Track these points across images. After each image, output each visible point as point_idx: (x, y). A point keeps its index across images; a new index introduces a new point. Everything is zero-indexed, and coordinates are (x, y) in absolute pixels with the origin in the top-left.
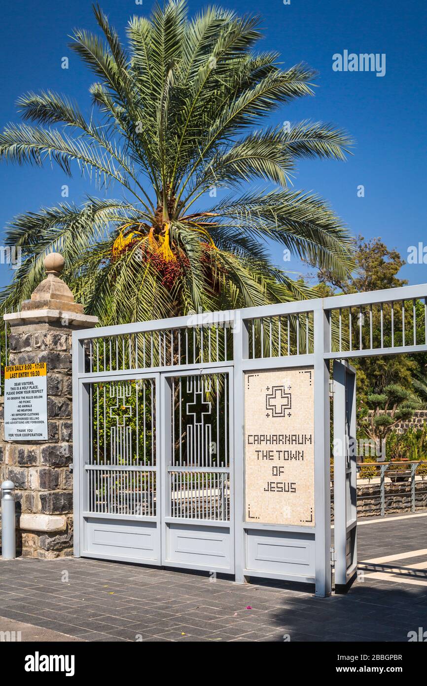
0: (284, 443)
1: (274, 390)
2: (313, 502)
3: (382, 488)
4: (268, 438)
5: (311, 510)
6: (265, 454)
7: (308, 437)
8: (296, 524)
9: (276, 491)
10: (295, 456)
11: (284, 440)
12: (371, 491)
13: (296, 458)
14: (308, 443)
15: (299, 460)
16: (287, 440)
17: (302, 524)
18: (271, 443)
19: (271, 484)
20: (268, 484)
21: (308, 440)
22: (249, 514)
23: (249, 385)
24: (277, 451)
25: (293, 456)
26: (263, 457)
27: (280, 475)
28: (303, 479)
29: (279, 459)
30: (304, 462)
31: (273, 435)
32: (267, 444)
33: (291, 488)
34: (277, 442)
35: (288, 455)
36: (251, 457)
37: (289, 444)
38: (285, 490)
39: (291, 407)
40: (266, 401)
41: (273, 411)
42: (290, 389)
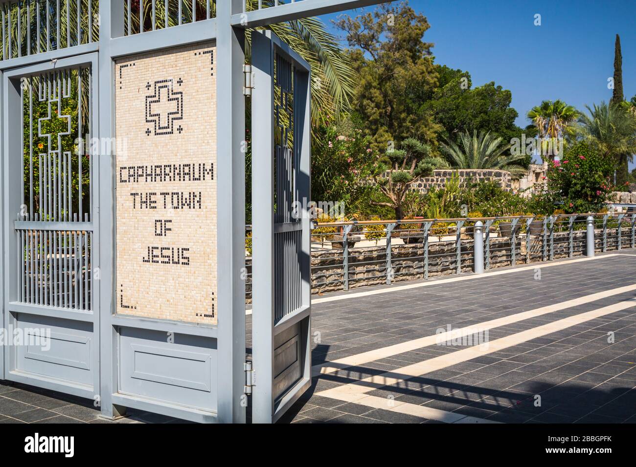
0: (172, 179)
1: (157, 88)
2: (216, 282)
3: (388, 252)
4: (149, 172)
5: (212, 296)
6: (144, 200)
7: (208, 167)
8: (189, 320)
9: (160, 262)
10: (188, 202)
11: (172, 174)
12: (375, 254)
13: (189, 205)
14: (208, 177)
15: (194, 207)
16: (176, 174)
17: (199, 320)
18: (153, 180)
19: (152, 251)
20: (149, 250)
21: (208, 173)
22: (122, 301)
23: (121, 83)
24: (161, 194)
25: (186, 202)
26: (141, 205)
27: (165, 235)
28: (200, 241)
29: (165, 208)
30: (202, 213)
31: (155, 167)
32: (146, 181)
33: (182, 258)
34: (161, 177)
35: (178, 199)
36: (124, 205)
37: (180, 180)
38: (173, 260)
39: (182, 115)
40: (146, 108)
41: (155, 123)
42: (180, 85)
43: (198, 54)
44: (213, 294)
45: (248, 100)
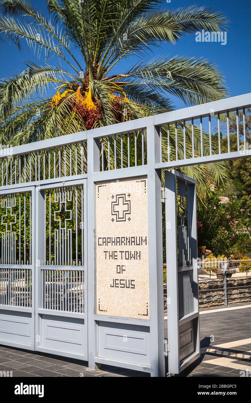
0: (126, 244)
1: (117, 198)
2: (149, 297)
4: (113, 241)
5: (147, 305)
6: (111, 255)
7: (144, 239)
8: (135, 317)
9: (119, 287)
10: (134, 256)
11: (125, 242)
12: (245, 282)
13: (134, 258)
14: (144, 243)
15: (137, 259)
16: (127, 242)
17: (140, 317)
18: (116, 244)
19: (115, 281)
20: (114, 281)
21: (144, 242)
22: (99, 308)
23: (98, 194)
24: (120, 252)
25: (133, 256)
26: (109, 257)
27: (122, 273)
28: (140, 276)
29: (122, 259)
30: (141, 262)
31: (117, 238)
32: (112, 245)
33: (131, 285)
34: (120, 243)
35: (129, 255)
36: (100, 257)
37: (129, 245)
38: (126, 286)
39: (130, 212)
40: (112, 208)
41: (117, 216)
42: (129, 197)
43: (138, 182)
44: (147, 303)
45: (164, 205)
